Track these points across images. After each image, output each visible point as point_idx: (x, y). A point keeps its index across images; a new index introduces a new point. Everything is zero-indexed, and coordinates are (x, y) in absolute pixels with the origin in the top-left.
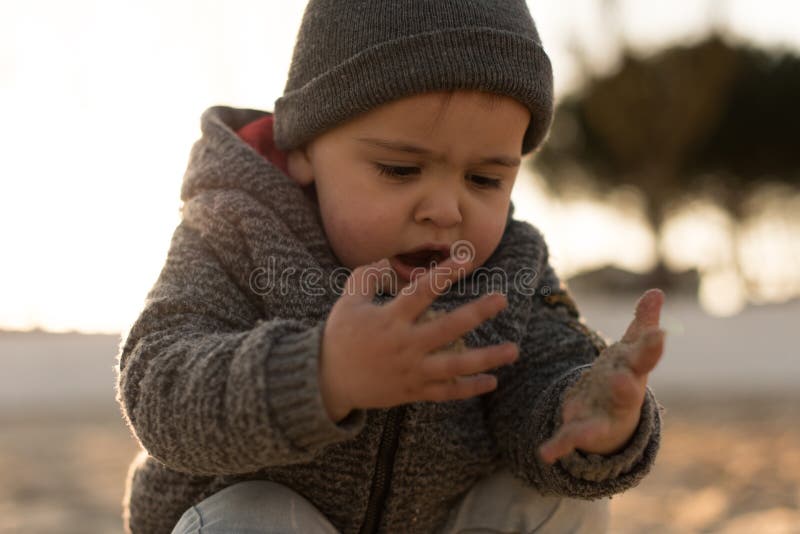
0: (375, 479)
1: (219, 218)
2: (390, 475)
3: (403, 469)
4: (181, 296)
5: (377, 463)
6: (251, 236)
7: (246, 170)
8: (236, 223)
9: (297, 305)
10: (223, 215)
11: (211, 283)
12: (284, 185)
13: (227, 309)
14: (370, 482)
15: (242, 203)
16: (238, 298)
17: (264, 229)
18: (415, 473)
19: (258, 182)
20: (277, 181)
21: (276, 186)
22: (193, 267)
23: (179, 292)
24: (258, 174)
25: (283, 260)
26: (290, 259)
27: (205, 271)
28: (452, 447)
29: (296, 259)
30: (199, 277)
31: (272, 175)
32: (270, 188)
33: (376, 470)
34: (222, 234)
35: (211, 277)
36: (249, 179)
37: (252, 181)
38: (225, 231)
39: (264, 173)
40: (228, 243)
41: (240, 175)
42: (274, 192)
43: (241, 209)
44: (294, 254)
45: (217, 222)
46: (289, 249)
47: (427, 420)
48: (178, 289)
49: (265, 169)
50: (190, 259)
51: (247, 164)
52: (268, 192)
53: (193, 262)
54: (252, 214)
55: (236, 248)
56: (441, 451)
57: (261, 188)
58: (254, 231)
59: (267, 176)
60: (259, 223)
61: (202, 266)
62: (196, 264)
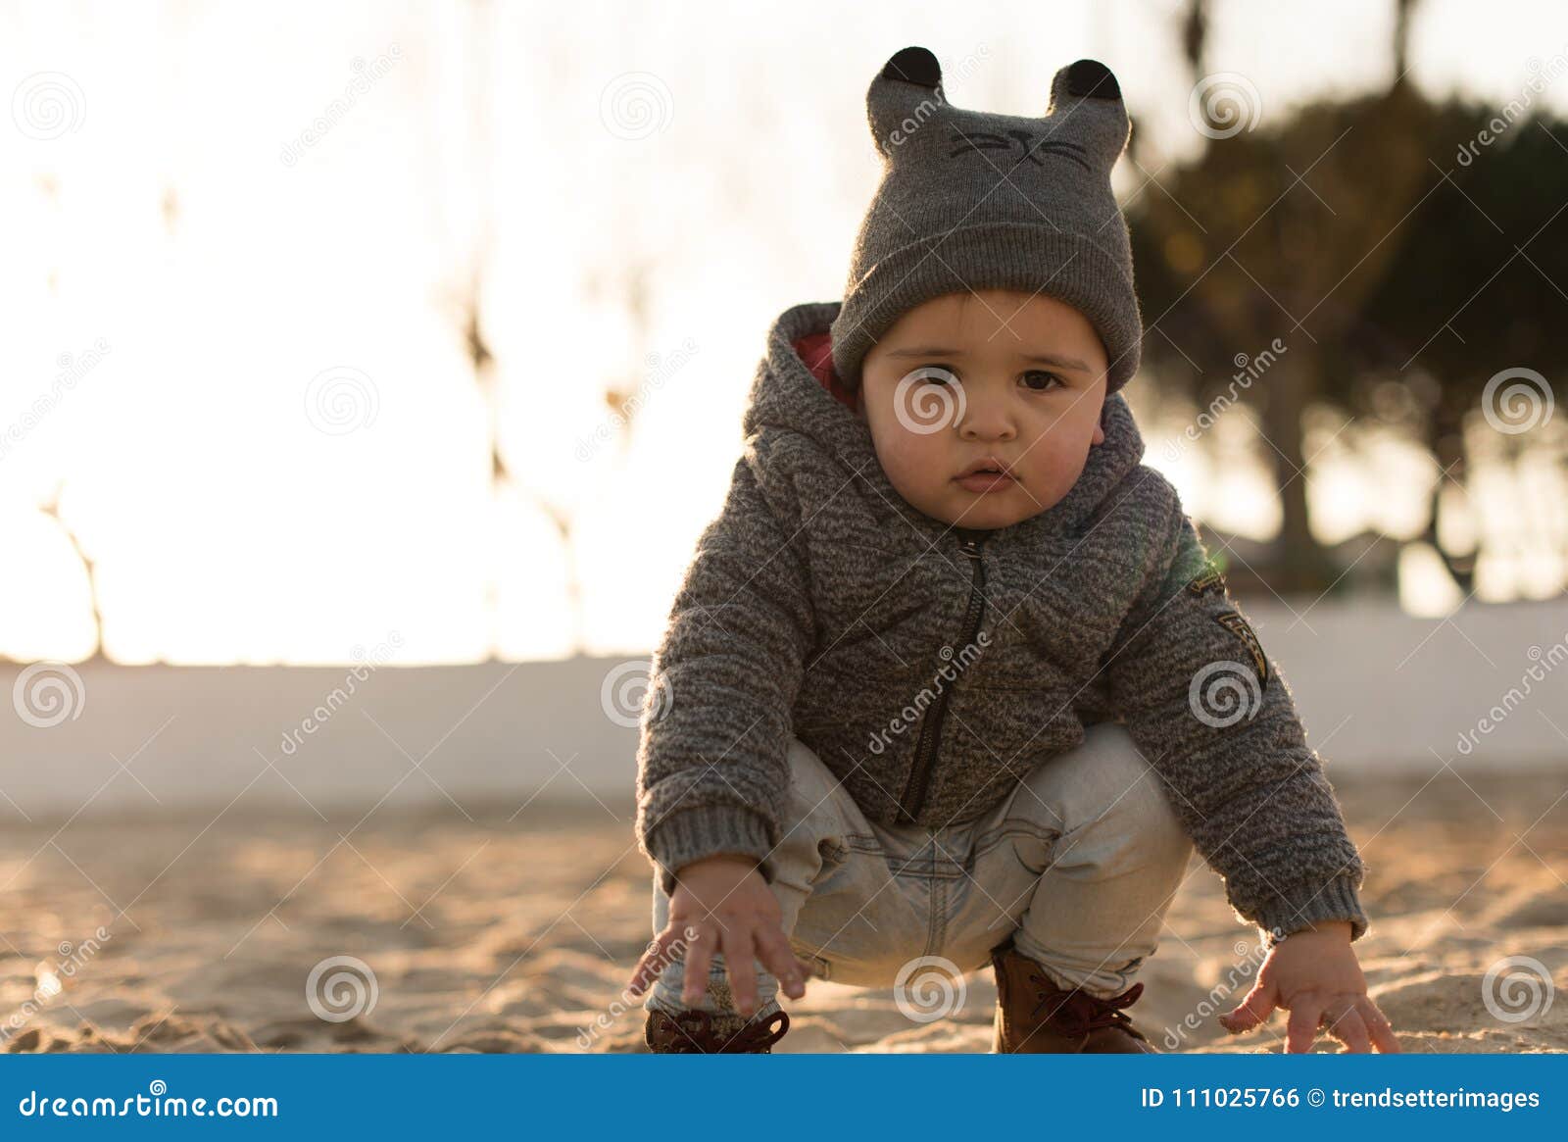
0: (920, 744)
1: (774, 471)
2: (937, 741)
3: (950, 735)
4: (735, 553)
5: (923, 729)
6: (803, 494)
7: (806, 408)
8: (790, 477)
9: (849, 574)
10: (777, 467)
11: (763, 543)
12: (847, 424)
13: (777, 574)
14: (914, 748)
15: (795, 455)
16: (790, 563)
17: (816, 487)
18: (966, 743)
19: (818, 423)
20: (839, 420)
21: (838, 426)
22: (747, 521)
23: (732, 549)
24: (818, 412)
25: (833, 523)
26: (841, 521)
27: (758, 527)
28: (1013, 723)
29: (848, 521)
30: (752, 534)
31: (835, 413)
32: (831, 429)
33: (922, 735)
34: (774, 488)
35: (764, 536)
36: (809, 419)
37: (811, 422)
38: (777, 485)
39: (825, 412)
40: (780, 499)
41: (800, 413)
42: (836, 433)
43: (794, 463)
44: (846, 516)
45: (770, 474)
46: (841, 511)
47: (982, 687)
48: (732, 544)
49: (827, 406)
50: (745, 511)
51: (807, 401)
52: (829, 433)
53: (748, 515)
54: (805, 469)
55: (787, 505)
56: (999, 725)
57: (821, 429)
58: (805, 488)
59: (828, 416)
60: (812, 480)
61: (756, 521)
62: (750, 519)
